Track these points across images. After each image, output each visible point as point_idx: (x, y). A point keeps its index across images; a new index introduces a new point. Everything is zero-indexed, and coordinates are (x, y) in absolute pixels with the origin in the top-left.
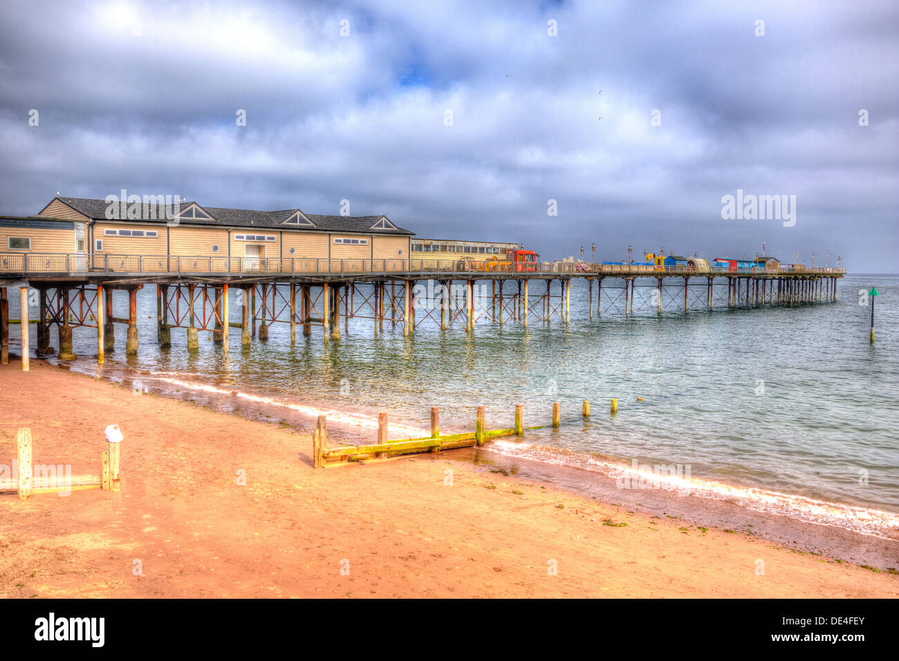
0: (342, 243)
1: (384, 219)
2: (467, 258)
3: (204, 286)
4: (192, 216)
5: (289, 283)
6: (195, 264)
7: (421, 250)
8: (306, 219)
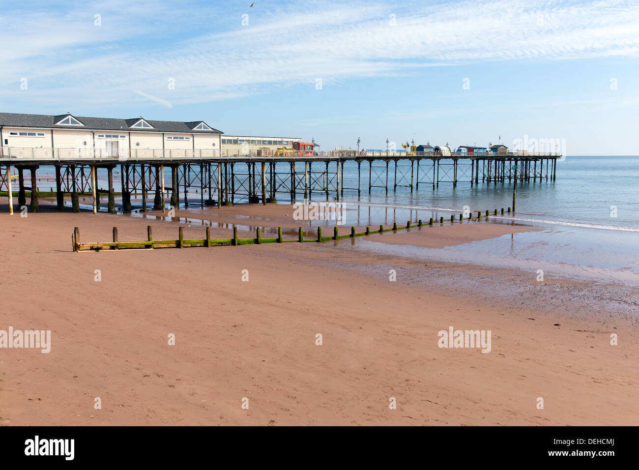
0: (172, 139)
1: (202, 123)
2: (264, 148)
3: (81, 166)
4: (69, 123)
5: (140, 165)
6: (70, 153)
7: (231, 143)
8: (148, 124)
